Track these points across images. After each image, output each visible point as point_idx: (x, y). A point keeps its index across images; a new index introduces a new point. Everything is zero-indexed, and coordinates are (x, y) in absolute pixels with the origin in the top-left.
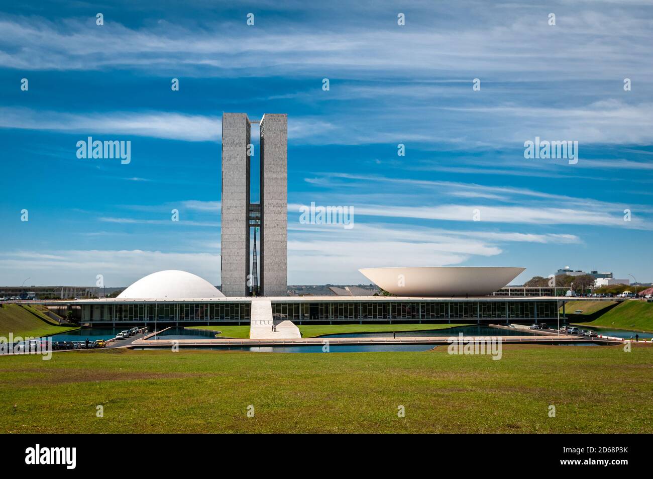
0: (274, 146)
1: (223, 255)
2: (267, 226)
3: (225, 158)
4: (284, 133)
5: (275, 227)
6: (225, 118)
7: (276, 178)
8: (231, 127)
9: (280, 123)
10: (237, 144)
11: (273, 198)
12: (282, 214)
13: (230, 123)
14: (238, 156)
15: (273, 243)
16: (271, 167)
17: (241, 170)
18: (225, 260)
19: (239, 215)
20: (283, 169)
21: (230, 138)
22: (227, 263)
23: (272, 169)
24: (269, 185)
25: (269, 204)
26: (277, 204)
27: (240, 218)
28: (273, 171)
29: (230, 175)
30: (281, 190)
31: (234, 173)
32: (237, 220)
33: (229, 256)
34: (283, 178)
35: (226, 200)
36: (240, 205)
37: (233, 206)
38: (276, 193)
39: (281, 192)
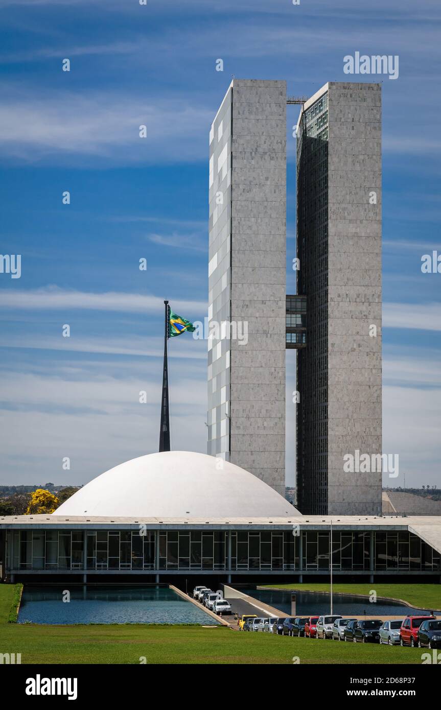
0: (350, 160)
1: (233, 415)
2: (336, 349)
3: (238, 185)
4: (375, 128)
5: (353, 350)
6: (238, 92)
7: (356, 235)
8: (250, 113)
9: (365, 104)
10: (265, 153)
11: (350, 283)
13: (250, 105)
14: (268, 183)
15: (350, 387)
16: (344, 209)
17: (274, 216)
18: (238, 427)
19: (270, 320)
20: (371, 214)
21: (248, 138)
22: (244, 435)
23: (346, 214)
24: (339, 251)
25: (339, 296)
26: (358, 296)
27: (272, 329)
28: (350, 217)
29: (250, 227)
30: (368, 264)
31: (259, 221)
32: (266, 333)
33: (248, 418)
34: (371, 235)
35: (240, 286)
36: (272, 298)
37: (255, 299)
38: (355, 270)
39: (367, 267)
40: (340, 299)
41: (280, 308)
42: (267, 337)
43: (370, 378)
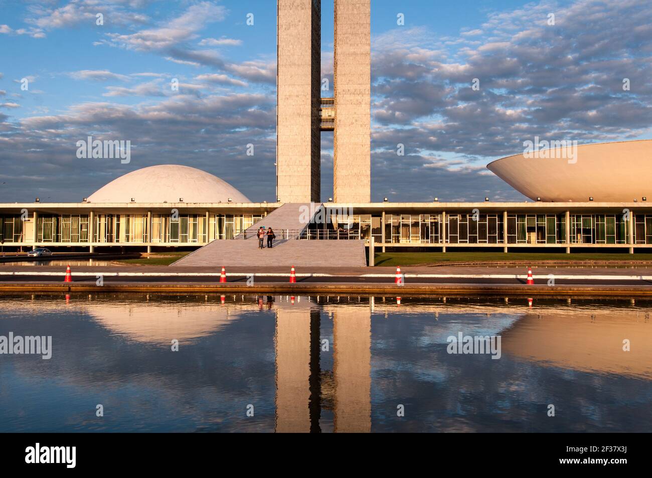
0: (350, 7)
2: (342, 123)
3: (282, 26)
5: (352, 123)
7: (355, 54)
10: (298, 6)
11: (351, 83)
12: (363, 105)
14: (300, 24)
15: (350, 146)
17: (304, 43)
18: (282, 171)
19: (301, 107)
20: (364, 40)
22: (285, 176)
23: (348, 41)
24: (343, 64)
25: (344, 91)
26: (355, 90)
27: (302, 112)
28: (350, 43)
29: (289, 51)
30: (361, 70)
31: (295, 47)
32: (299, 114)
33: (288, 165)
34: (364, 53)
35: (283, 87)
36: (303, 94)
37: (292, 94)
38: (354, 74)
39: (361, 73)
40: (344, 93)
41: (307, 99)
42: (299, 117)
43: (362, 140)
